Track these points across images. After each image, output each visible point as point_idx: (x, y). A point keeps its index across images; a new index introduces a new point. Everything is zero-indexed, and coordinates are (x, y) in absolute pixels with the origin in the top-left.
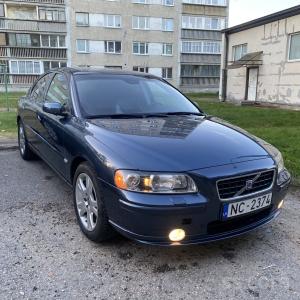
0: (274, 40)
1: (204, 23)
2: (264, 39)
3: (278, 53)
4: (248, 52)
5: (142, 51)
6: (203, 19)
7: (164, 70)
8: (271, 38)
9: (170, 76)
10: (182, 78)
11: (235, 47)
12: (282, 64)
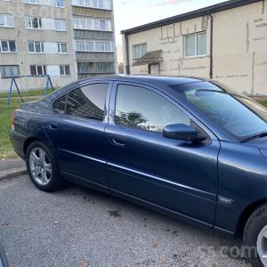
0: (171, 40)
1: (93, 25)
2: (162, 39)
3: (176, 51)
4: (148, 51)
5: (38, 50)
6: (93, 21)
7: (61, 67)
8: (168, 38)
9: (68, 73)
10: (79, 74)
11: (135, 46)
12: (181, 60)
